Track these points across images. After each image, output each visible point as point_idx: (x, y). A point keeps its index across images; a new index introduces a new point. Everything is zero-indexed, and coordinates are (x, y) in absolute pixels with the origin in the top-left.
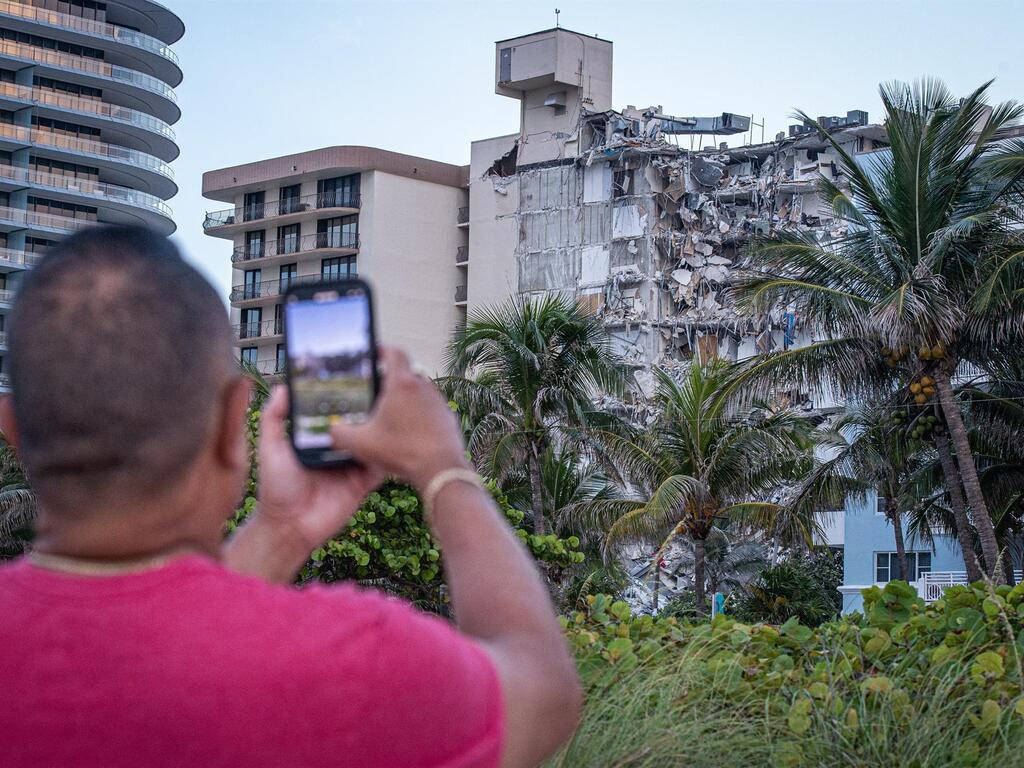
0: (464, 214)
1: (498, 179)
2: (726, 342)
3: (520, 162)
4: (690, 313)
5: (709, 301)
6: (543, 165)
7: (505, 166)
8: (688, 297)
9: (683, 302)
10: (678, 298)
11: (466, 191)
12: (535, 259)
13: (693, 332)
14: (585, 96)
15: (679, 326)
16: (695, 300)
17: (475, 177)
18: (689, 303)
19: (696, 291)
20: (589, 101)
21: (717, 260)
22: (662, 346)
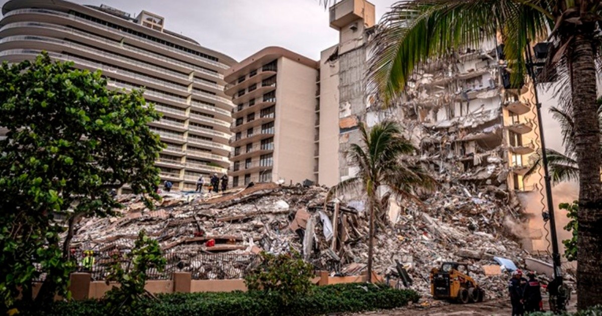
0: (318, 79)
1: (330, 62)
2: (431, 112)
3: (339, 53)
4: (415, 99)
5: (424, 95)
6: (349, 52)
7: (334, 57)
8: (414, 92)
9: (412, 95)
10: (409, 93)
11: (319, 70)
12: (346, 88)
13: (417, 108)
14: (365, 22)
15: (410, 105)
16: (417, 94)
17: (322, 63)
18: (415, 95)
19: (417, 90)
20: (367, 25)
21: (425, 75)
22: (403, 114)
